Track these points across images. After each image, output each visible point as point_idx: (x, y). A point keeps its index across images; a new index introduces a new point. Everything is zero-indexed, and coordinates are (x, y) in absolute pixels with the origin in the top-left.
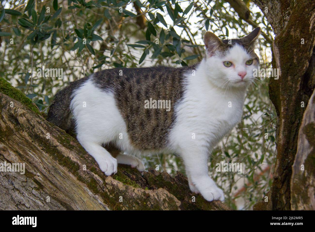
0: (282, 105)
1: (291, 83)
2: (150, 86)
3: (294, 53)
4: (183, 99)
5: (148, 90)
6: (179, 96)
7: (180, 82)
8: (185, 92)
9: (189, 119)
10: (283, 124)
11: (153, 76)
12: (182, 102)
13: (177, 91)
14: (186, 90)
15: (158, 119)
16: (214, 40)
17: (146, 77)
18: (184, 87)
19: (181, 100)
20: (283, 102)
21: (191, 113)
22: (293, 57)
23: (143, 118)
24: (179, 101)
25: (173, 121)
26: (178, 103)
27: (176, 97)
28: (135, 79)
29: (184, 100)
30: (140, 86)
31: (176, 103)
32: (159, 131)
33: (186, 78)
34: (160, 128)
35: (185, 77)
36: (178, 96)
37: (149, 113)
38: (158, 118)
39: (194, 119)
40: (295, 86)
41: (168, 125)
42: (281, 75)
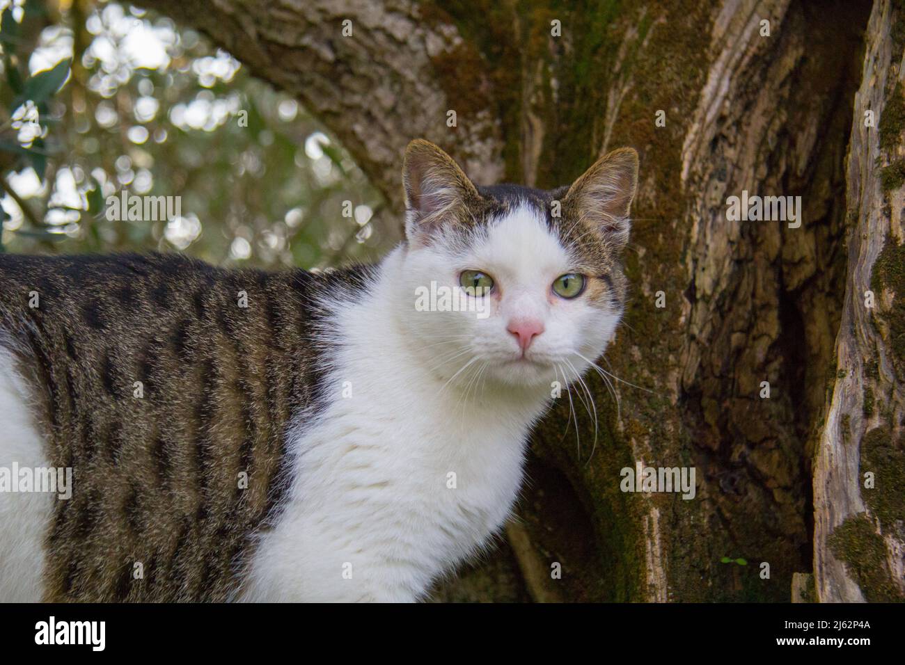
0: (637, 454)
1: (646, 373)
2: (159, 340)
3: (640, 262)
4: (324, 406)
5: (152, 355)
6: (307, 394)
7: (304, 330)
8: (330, 377)
9: (357, 494)
10: (656, 527)
11: (161, 299)
12: (322, 416)
13: (293, 369)
14: (335, 368)
15: (203, 482)
16: (442, 175)
17: (126, 297)
18: (327, 355)
19: (316, 411)
20: (640, 444)
21: (366, 466)
22: (639, 278)
23: (139, 475)
24: (309, 415)
25: (278, 495)
26: (304, 421)
27: (291, 394)
28: (72, 306)
29: (330, 412)
30: (107, 337)
31: (296, 420)
32: (204, 539)
33: (331, 319)
34: (213, 526)
35: (329, 313)
36: (301, 392)
37: (166, 454)
38: (205, 479)
39: (378, 495)
40: (661, 384)
41: (250, 512)
42: (617, 338)
